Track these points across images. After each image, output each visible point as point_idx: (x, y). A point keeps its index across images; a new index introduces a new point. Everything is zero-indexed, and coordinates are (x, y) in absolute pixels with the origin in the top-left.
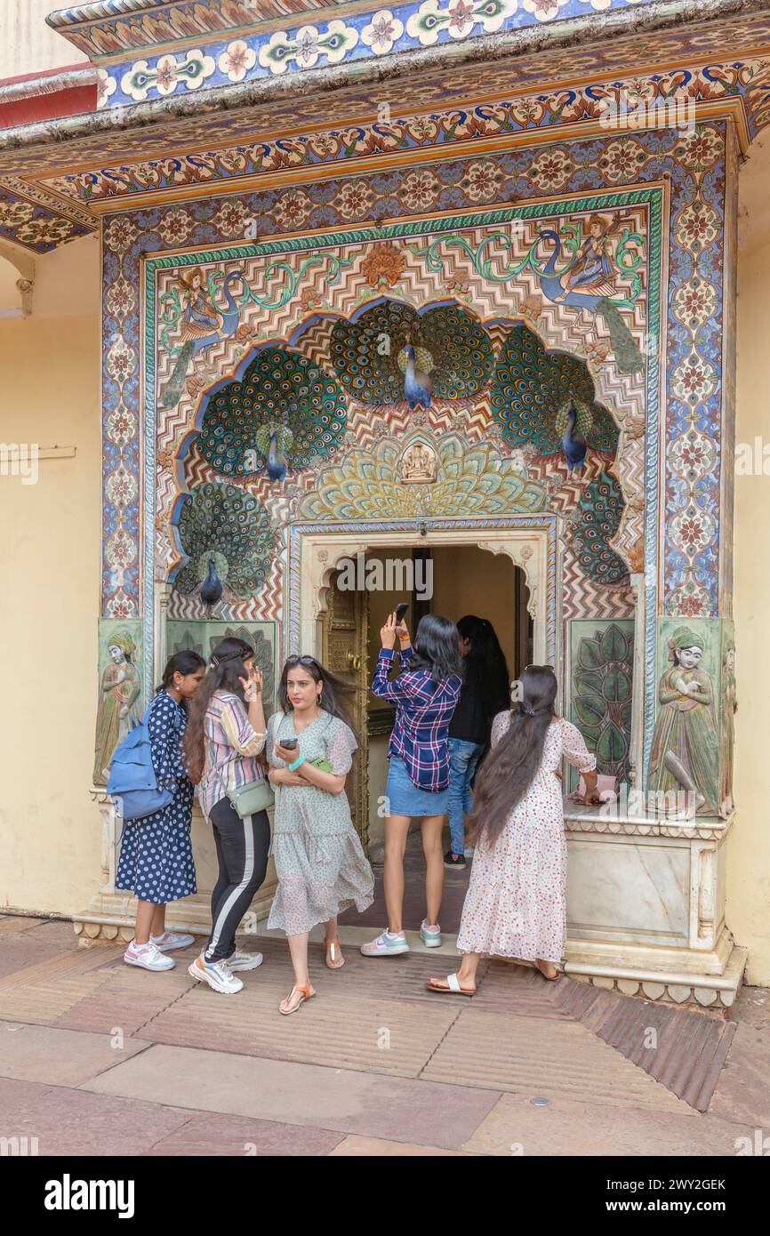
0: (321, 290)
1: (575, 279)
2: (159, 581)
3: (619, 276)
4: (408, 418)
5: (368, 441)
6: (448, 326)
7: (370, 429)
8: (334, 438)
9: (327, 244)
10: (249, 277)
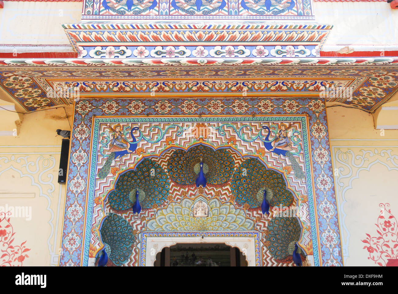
0: (174, 138)
1: (277, 144)
2: (92, 257)
3: (292, 144)
4: (196, 190)
5: (178, 199)
6: (219, 156)
7: (180, 194)
8: (163, 196)
9: (177, 121)
10: (143, 130)
